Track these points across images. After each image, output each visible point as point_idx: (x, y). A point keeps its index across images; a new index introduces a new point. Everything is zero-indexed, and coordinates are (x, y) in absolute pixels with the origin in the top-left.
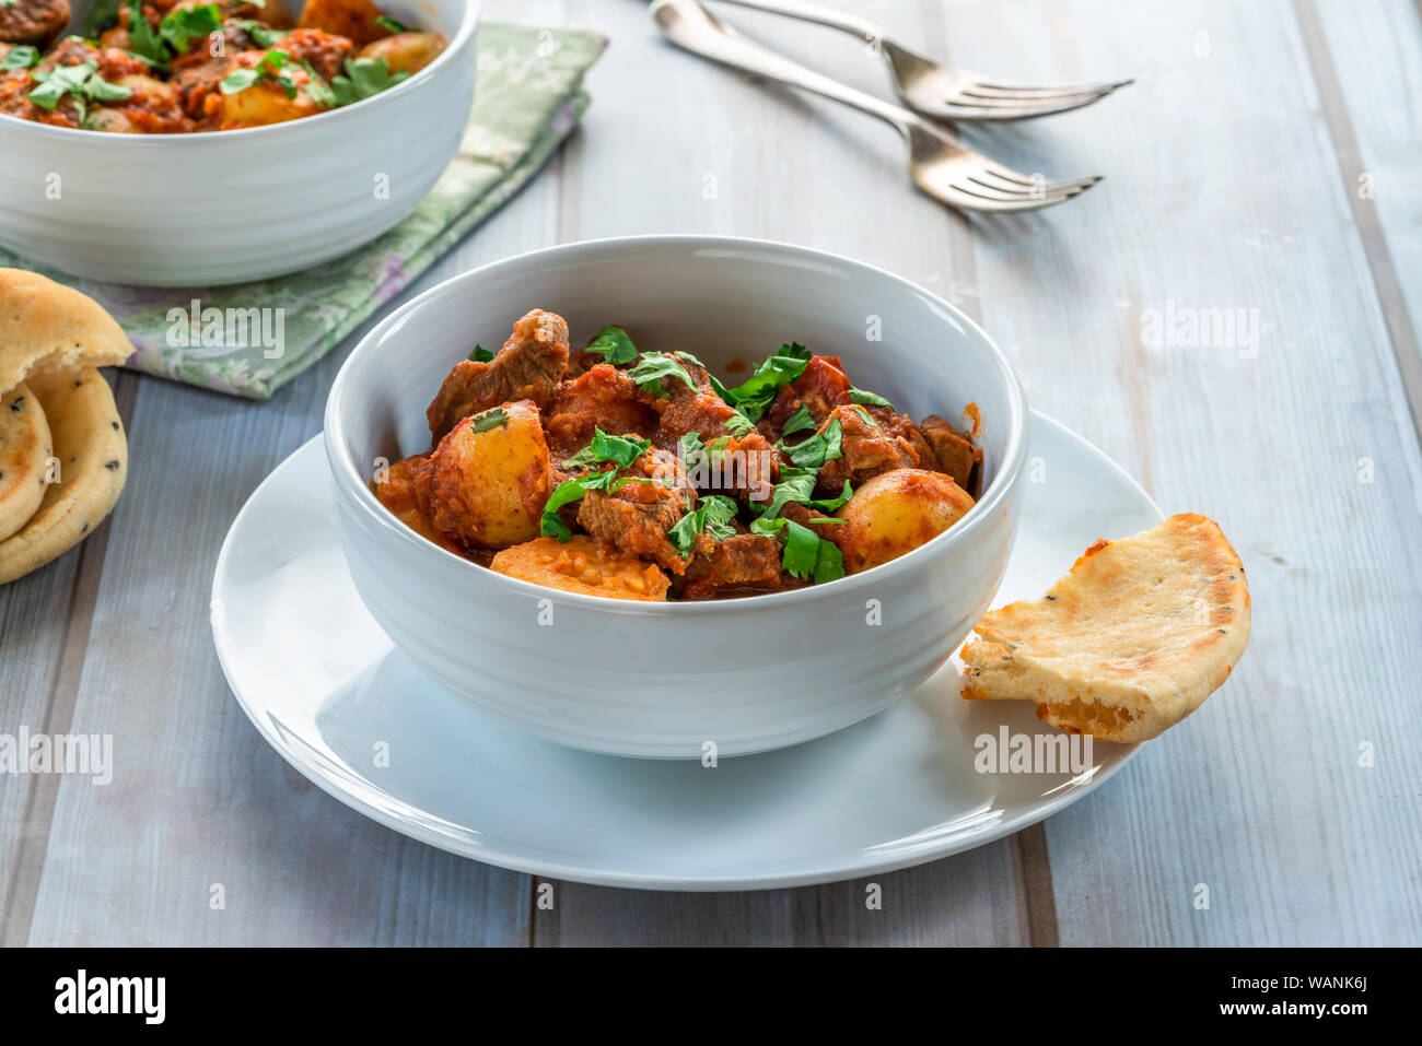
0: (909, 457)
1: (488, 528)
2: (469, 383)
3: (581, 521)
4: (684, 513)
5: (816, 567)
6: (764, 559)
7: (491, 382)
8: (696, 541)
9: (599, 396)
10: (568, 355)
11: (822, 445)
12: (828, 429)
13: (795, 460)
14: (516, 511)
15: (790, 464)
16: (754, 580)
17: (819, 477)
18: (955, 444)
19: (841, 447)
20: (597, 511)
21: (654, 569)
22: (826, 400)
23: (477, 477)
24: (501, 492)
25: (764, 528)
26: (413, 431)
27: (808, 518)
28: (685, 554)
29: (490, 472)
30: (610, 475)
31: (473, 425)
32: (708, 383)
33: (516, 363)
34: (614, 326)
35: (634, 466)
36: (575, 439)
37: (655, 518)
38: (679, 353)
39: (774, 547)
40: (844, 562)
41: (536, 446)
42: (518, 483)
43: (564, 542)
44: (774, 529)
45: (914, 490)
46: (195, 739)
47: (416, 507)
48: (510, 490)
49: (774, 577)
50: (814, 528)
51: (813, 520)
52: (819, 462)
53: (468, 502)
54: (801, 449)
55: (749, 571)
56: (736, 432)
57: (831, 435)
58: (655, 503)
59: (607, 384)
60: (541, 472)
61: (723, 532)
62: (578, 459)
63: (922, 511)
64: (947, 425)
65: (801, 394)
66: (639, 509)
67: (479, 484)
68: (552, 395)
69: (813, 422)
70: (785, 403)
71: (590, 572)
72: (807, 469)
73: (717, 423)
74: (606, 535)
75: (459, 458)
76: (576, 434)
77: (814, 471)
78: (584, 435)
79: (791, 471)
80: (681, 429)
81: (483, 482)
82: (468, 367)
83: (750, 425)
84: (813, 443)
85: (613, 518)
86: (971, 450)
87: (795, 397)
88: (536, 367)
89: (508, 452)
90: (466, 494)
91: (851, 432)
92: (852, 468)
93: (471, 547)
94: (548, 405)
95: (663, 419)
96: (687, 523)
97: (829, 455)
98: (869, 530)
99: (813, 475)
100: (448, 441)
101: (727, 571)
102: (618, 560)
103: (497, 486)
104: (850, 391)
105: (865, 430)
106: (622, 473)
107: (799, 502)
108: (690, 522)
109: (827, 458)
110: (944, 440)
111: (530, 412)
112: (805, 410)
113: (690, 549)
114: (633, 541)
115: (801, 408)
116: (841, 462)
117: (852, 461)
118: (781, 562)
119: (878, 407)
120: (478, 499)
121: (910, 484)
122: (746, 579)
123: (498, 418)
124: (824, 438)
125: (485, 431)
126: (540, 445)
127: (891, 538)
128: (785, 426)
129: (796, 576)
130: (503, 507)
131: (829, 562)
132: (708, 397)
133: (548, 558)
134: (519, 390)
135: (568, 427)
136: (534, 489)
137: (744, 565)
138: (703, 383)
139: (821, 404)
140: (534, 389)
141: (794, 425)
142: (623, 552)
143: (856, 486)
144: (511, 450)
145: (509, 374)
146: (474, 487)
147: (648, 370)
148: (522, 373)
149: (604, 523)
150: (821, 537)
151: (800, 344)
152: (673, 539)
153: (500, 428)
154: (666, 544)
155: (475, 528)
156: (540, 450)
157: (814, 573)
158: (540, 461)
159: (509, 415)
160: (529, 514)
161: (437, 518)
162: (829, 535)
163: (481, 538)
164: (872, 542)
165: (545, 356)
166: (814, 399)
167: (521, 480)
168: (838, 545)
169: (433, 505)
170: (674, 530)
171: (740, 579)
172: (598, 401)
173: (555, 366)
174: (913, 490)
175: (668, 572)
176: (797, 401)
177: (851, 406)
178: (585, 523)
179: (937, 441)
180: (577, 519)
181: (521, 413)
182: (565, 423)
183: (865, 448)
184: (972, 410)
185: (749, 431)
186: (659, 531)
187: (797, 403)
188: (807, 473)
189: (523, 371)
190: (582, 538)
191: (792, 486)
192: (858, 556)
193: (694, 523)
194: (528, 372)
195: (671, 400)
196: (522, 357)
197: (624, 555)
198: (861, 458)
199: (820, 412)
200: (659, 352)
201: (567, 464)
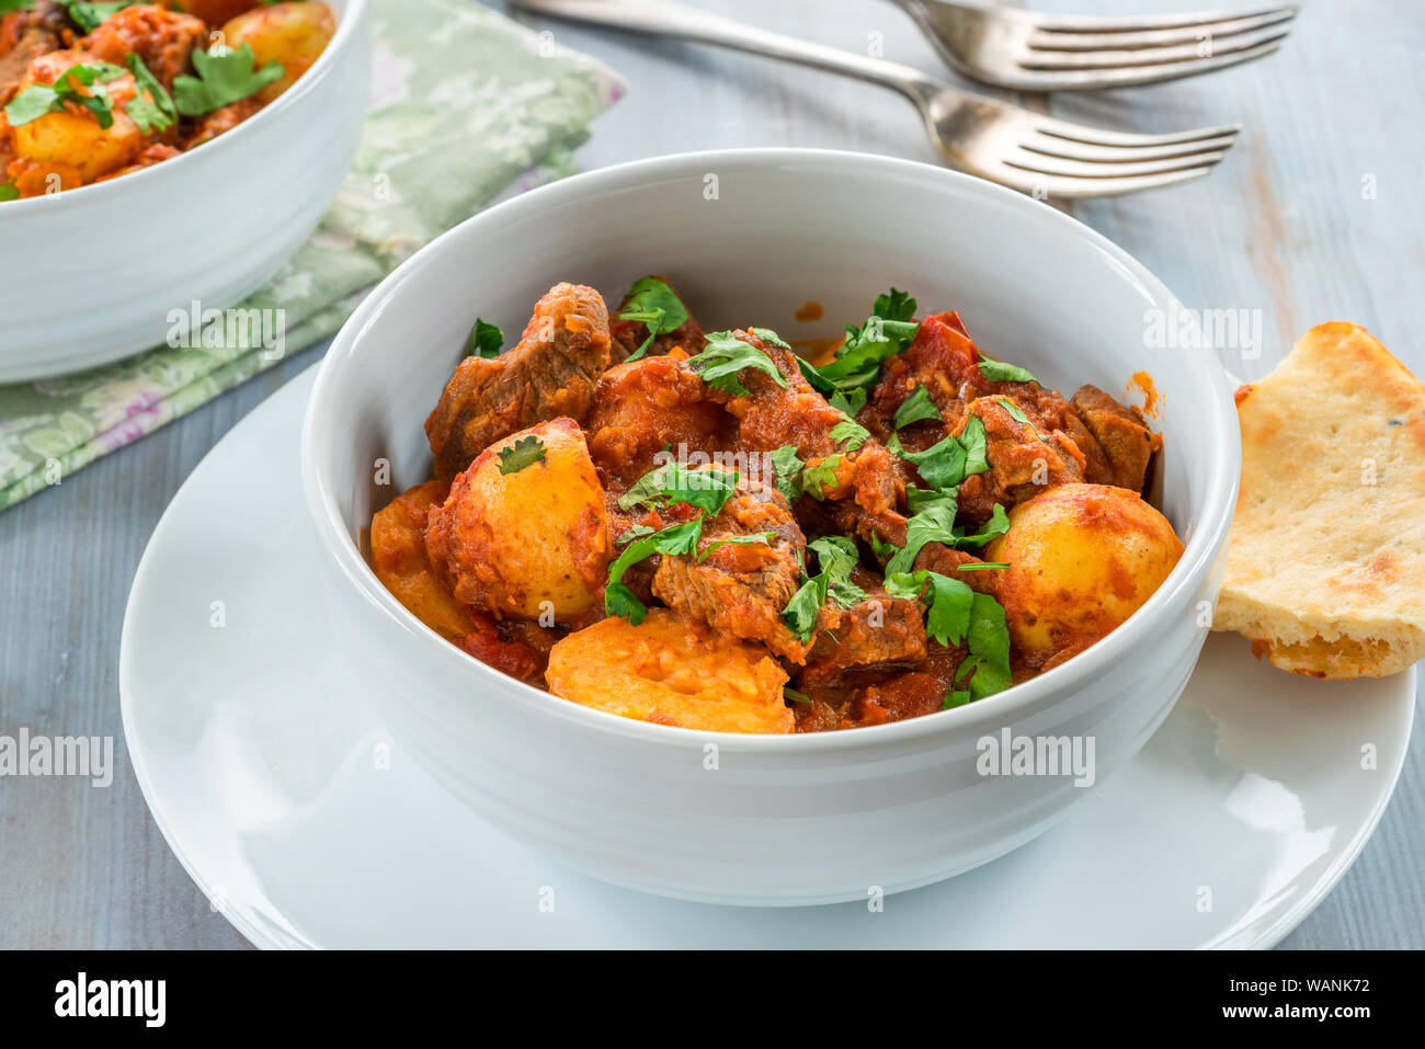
0: (1073, 461)
1: (529, 600)
2: (481, 389)
3: (658, 592)
4: (799, 582)
5: (970, 628)
6: (905, 630)
7: (511, 388)
8: (818, 620)
9: (657, 400)
10: (609, 345)
11: (960, 452)
12: (965, 430)
13: (926, 475)
14: (567, 577)
15: (923, 484)
16: (893, 658)
17: (960, 499)
18: (1126, 431)
19: (986, 457)
20: (681, 581)
21: (767, 664)
22: (949, 377)
23: (512, 535)
24: (544, 553)
25: (901, 586)
26: (408, 451)
27: (955, 564)
28: (805, 637)
29: (529, 530)
30: (693, 529)
31: (500, 462)
32: (798, 370)
33: (544, 361)
34: (652, 277)
35: (723, 513)
36: (631, 462)
37: (763, 593)
38: (757, 331)
39: (917, 612)
40: (1008, 621)
41: (589, 490)
42: (566, 541)
43: (638, 622)
44: (913, 585)
45: (1096, 521)
46: (112, 882)
47: (427, 566)
48: (557, 550)
49: (920, 650)
50: (966, 577)
51: (963, 567)
52: (958, 478)
53: (499, 567)
54: (930, 458)
55: (886, 647)
56: (848, 447)
57: (969, 438)
58: (759, 570)
59: (665, 384)
60: (598, 524)
61: (848, 596)
62: (638, 493)
63: (1110, 550)
64: (1108, 402)
65: (913, 367)
66: (740, 582)
67: (516, 544)
68: (591, 398)
69: (935, 409)
70: (895, 382)
71: (682, 674)
72: (943, 490)
73: (818, 432)
74: (694, 612)
75: (484, 509)
76: (630, 454)
77: (952, 492)
78: (643, 456)
79: (923, 494)
80: (771, 442)
81: (521, 543)
82: (478, 367)
83: (865, 433)
84: (947, 450)
85: (705, 592)
86: (1147, 437)
87: (904, 374)
88: (569, 363)
89: (551, 499)
90: (498, 557)
91: (997, 435)
92: (1004, 484)
93: (504, 619)
94: (588, 412)
95: (744, 427)
96: (806, 597)
97: (971, 468)
98: (1040, 579)
99: (953, 498)
100: (466, 484)
101: (858, 649)
102: (716, 649)
103: (540, 546)
104: (981, 365)
105: (1016, 431)
106: (709, 526)
107: (942, 543)
108: (810, 596)
109: (968, 472)
110: (1110, 427)
111: (574, 440)
112: (922, 393)
113: (811, 630)
114: (735, 622)
115: (917, 389)
116: (988, 476)
117: (1003, 474)
118: (926, 628)
119: (1019, 383)
120: (515, 564)
121: (1089, 512)
122: (883, 658)
123: (533, 451)
124: (960, 444)
125: (517, 471)
126: (593, 488)
127: (1070, 589)
128: (899, 412)
129: (945, 644)
130: (549, 573)
131: (986, 621)
132: (805, 397)
133: (622, 653)
134: (549, 397)
135: (619, 447)
136: (589, 548)
137: (880, 639)
138: (792, 372)
139: (944, 384)
140: (569, 394)
141: (909, 414)
142: (719, 635)
143: (1009, 508)
144: (554, 497)
145: (533, 376)
146: (508, 549)
147: (721, 359)
148: (551, 373)
149: (692, 597)
150: (975, 589)
151: (900, 290)
152: (789, 620)
153: (537, 466)
154: (780, 627)
155: (512, 601)
156: (592, 494)
157: (967, 636)
158: (596, 509)
159: (546, 446)
160: (585, 581)
161: (459, 588)
162: (984, 584)
163: (521, 611)
164: (1045, 595)
165: (581, 349)
166: (933, 377)
167: (570, 536)
168: (997, 597)
169: (452, 570)
170: (789, 609)
171: (876, 659)
172: (655, 407)
173: (594, 360)
174: (1093, 520)
175: (782, 660)
176: (911, 380)
177: (994, 397)
178: (664, 595)
179: (1101, 429)
180: (653, 590)
181: (559, 436)
182: (615, 440)
183: (1018, 457)
184: (1144, 381)
185: (864, 445)
186: (769, 612)
187: (910, 383)
188: (944, 496)
189: (552, 370)
190: (662, 616)
191: (928, 518)
192: (1026, 614)
193: (815, 596)
194: (560, 372)
195: (752, 400)
196: (550, 352)
197: (721, 642)
198: (1014, 471)
199: (943, 394)
200: (729, 332)
201: (627, 501)
